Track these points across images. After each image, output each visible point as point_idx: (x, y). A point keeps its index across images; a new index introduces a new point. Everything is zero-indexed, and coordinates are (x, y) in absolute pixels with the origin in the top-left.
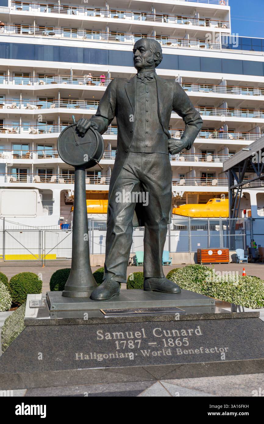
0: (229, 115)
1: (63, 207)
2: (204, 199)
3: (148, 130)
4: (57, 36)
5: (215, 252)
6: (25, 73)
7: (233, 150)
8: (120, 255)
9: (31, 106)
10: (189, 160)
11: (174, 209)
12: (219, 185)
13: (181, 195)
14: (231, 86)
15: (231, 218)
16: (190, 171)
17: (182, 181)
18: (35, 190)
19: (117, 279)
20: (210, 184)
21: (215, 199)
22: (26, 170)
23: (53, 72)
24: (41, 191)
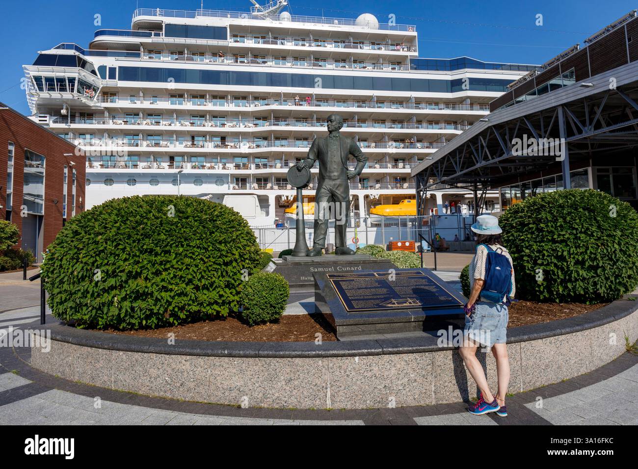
0: (418, 128)
1: (277, 210)
2: (396, 200)
3: (335, 167)
4: (269, 64)
5: (403, 243)
6: (243, 97)
7: (421, 157)
8: (321, 234)
9: (249, 124)
10: (383, 168)
11: (371, 209)
12: (409, 187)
13: (377, 197)
14: (418, 102)
15: (418, 215)
16: (384, 177)
17: (378, 186)
18: (254, 196)
19: (320, 247)
20: (402, 187)
21: (406, 200)
22: (246, 179)
23: (266, 95)
24: (258, 196)
